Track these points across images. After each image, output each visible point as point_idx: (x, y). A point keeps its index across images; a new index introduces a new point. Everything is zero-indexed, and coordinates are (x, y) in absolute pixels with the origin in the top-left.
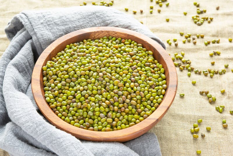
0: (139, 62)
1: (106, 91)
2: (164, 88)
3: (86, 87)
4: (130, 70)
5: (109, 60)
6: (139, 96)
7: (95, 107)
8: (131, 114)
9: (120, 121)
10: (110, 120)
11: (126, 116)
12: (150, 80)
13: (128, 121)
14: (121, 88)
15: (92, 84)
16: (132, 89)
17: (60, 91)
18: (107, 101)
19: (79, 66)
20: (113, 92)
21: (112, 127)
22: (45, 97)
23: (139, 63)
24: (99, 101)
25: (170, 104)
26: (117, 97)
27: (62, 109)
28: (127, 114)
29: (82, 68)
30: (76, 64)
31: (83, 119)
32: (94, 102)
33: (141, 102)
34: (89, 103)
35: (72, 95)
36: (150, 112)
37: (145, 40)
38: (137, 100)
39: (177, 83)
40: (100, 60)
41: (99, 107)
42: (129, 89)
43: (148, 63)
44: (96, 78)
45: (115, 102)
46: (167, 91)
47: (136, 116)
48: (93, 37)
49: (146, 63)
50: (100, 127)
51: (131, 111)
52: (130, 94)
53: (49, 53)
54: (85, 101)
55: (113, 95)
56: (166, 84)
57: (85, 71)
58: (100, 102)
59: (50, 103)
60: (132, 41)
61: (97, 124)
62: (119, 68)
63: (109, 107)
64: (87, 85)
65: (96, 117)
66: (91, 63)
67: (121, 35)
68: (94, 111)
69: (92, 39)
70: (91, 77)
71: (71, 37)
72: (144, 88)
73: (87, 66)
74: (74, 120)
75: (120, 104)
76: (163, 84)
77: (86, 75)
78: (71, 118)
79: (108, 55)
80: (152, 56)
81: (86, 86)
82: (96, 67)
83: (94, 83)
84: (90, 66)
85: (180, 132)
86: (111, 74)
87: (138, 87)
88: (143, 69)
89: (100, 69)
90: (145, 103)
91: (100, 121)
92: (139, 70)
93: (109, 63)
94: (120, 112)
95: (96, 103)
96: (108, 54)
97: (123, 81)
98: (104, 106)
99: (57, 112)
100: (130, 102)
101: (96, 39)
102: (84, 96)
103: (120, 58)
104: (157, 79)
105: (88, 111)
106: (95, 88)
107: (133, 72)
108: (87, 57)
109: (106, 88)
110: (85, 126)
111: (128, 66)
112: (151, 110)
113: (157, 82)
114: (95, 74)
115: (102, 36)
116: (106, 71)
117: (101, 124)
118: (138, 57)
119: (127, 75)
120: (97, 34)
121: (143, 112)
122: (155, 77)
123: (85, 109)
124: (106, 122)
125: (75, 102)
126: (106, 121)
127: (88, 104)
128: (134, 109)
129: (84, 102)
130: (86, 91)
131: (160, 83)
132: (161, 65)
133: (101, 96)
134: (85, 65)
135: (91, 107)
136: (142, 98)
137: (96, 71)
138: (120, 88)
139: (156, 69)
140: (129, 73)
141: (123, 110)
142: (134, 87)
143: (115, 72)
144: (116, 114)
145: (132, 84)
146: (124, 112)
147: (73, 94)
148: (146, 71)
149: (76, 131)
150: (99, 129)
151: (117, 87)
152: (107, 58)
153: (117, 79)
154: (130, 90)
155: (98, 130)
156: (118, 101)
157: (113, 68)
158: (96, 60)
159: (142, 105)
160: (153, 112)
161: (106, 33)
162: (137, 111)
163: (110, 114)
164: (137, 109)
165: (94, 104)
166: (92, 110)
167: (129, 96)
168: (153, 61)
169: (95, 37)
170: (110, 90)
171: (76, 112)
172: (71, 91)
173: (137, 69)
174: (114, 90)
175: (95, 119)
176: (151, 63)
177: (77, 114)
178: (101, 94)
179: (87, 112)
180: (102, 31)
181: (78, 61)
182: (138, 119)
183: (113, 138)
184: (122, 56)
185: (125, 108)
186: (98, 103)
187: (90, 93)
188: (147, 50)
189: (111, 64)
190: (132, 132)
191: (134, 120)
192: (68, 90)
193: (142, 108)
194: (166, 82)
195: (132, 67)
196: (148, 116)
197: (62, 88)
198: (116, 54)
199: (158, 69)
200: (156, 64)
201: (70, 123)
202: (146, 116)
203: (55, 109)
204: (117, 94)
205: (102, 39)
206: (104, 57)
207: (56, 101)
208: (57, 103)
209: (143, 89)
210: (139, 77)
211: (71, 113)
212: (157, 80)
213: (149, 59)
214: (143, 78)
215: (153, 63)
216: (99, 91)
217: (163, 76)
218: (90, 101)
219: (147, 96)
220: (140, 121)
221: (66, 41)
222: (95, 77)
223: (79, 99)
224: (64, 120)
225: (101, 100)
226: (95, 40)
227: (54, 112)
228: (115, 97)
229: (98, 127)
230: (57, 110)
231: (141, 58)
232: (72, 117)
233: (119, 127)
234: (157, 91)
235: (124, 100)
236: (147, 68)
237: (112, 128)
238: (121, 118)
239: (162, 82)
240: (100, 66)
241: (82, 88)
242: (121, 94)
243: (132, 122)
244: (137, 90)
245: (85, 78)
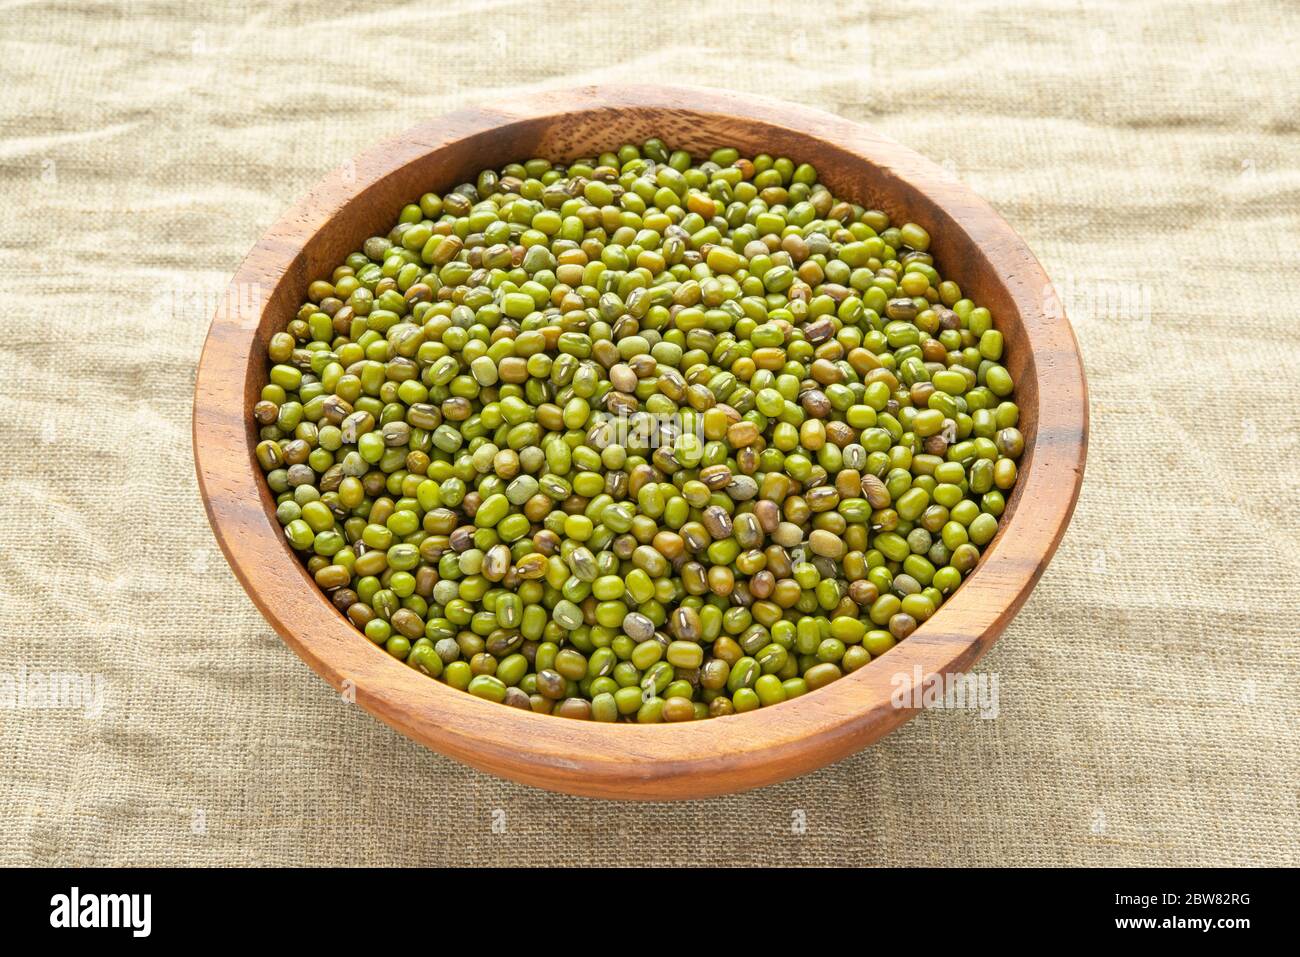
0: (847, 295)
1: (655, 473)
2: (1004, 451)
3: (532, 454)
4: (799, 345)
5: (667, 285)
6: (859, 501)
7: (594, 571)
8: (812, 615)
9: (746, 654)
10: (686, 652)
11: (783, 627)
12: (920, 404)
13: (800, 658)
14: (751, 456)
15: (569, 435)
16: (815, 456)
17: (375, 481)
18: (667, 537)
19: (479, 328)
20: (698, 479)
21: (701, 695)
22: (281, 524)
23: (851, 301)
24: (618, 535)
25: (1046, 547)
26: (723, 511)
27: (388, 593)
28: (792, 612)
29: (507, 341)
30: (464, 312)
31: (519, 651)
32: (585, 543)
33: (872, 535)
34: (559, 554)
35: (445, 506)
36: (931, 597)
37: (877, 163)
38: (849, 524)
39: (1086, 417)
40: (615, 289)
41: (621, 573)
42: (798, 460)
43: (905, 302)
44: (594, 399)
45: (713, 540)
46: (1024, 468)
47: (845, 622)
48: (559, 145)
49: (894, 301)
50: (627, 694)
51: (811, 594)
52: (803, 489)
53: (296, 254)
54: (529, 536)
55: (699, 502)
56: (1017, 426)
57: (527, 357)
58: (625, 545)
59: (315, 554)
60: (796, 167)
61: (611, 675)
62: (729, 335)
63: (675, 574)
64: (538, 442)
65: (598, 636)
66: (556, 305)
67: (727, 133)
68: (588, 601)
69: (552, 157)
70: (560, 388)
71: (426, 151)
72: (887, 452)
73: (536, 327)
74: (464, 656)
75: (742, 550)
76: (999, 428)
77: (530, 377)
78: (446, 645)
79: (656, 256)
80: (925, 257)
81: (533, 449)
82: (586, 330)
83: (584, 428)
84: (556, 329)
85: (1105, 716)
86: (682, 368)
87: (849, 448)
88: (874, 336)
89: (615, 340)
90: (895, 545)
91: (630, 660)
92: (850, 344)
93: (669, 302)
94: (747, 598)
95: (596, 552)
96: (660, 251)
97: (755, 408)
98: (649, 567)
99: (360, 608)
100: (806, 538)
101: (574, 162)
102: (521, 509)
103: (732, 273)
104: (963, 395)
105: (549, 599)
106: (585, 457)
107: (813, 359)
108: (530, 274)
109: (656, 457)
110: (538, 692)
111: (783, 323)
112: (931, 585)
113: (962, 416)
114: (587, 371)
115: (615, 140)
116: (650, 353)
117: (635, 678)
118: (837, 267)
119: (776, 373)
120: (583, 128)
121: (888, 598)
122: (947, 384)
123: (530, 592)
124: (663, 665)
125: (471, 544)
126: (664, 658)
127: (548, 556)
128: (830, 582)
129: (526, 543)
130: (536, 475)
131: (983, 417)
132: (981, 311)
133: (625, 504)
134: (520, 320)
135: (571, 574)
136: (875, 510)
137: (592, 356)
138: (742, 457)
139: (951, 335)
140: (793, 364)
141: (763, 591)
142: (822, 449)
143: (706, 358)
144: (724, 611)
145: (813, 427)
146: (769, 599)
147: (451, 501)
148: (891, 348)
149: (485, 724)
150: (625, 710)
151: (724, 448)
152: (656, 274)
153: (723, 398)
154: (800, 465)
155: (615, 715)
156: (732, 536)
157: (692, 335)
158: (588, 290)
159: (874, 554)
160: (946, 596)
161: (640, 123)
162: (847, 593)
163: (686, 613)
164: (850, 582)
165: (583, 553)
166: (577, 596)
167: (798, 504)
168: (931, 290)
169: (569, 148)
170: (682, 468)
171: (477, 606)
172: (440, 482)
173: (835, 337)
174: (708, 470)
175: (595, 649)
176: (919, 302)
177: (483, 620)
178: (627, 497)
179: (541, 603)
180: (613, 110)
181: (472, 293)
182: (860, 643)
183: (713, 761)
184: (742, 259)
185: (778, 579)
186: (610, 549)
187: (561, 489)
188: (891, 224)
189: (686, 314)
190: (826, 723)
191: (831, 645)
192: (425, 474)
193: (881, 572)
194: (1019, 413)
195: (811, 327)
196: (920, 621)
197: (387, 465)
198: (706, 248)
199: (964, 333)
200: (949, 306)
201: (441, 677)
202: (905, 622)
203: (349, 593)
204: (723, 490)
205: (611, 160)
206: (631, 266)
207: (349, 542)
208: (357, 554)
209: (879, 456)
210: (856, 386)
211: (443, 616)
212: (960, 401)
213: (910, 278)
214: (876, 389)
215: (931, 302)
216: (614, 480)
217: (998, 374)
218: (563, 537)
219: (904, 501)
220: (873, 656)
221: (396, 173)
222: (586, 389)
223: (495, 527)
224: (404, 660)
225: (630, 533)
226: (568, 166)
227: (344, 610)
228: (709, 512)
229: (613, 694)
230: (359, 601)
231: (859, 272)
232: (455, 637)
233: (743, 693)
234: (968, 468)
235: (769, 525)
236: (897, 328)
237: (705, 698)
238: (754, 635)
239: (993, 412)
240: (611, 324)
241: (506, 459)
242: (751, 493)
243: (819, 662)
244: (843, 466)
245: (525, 399)
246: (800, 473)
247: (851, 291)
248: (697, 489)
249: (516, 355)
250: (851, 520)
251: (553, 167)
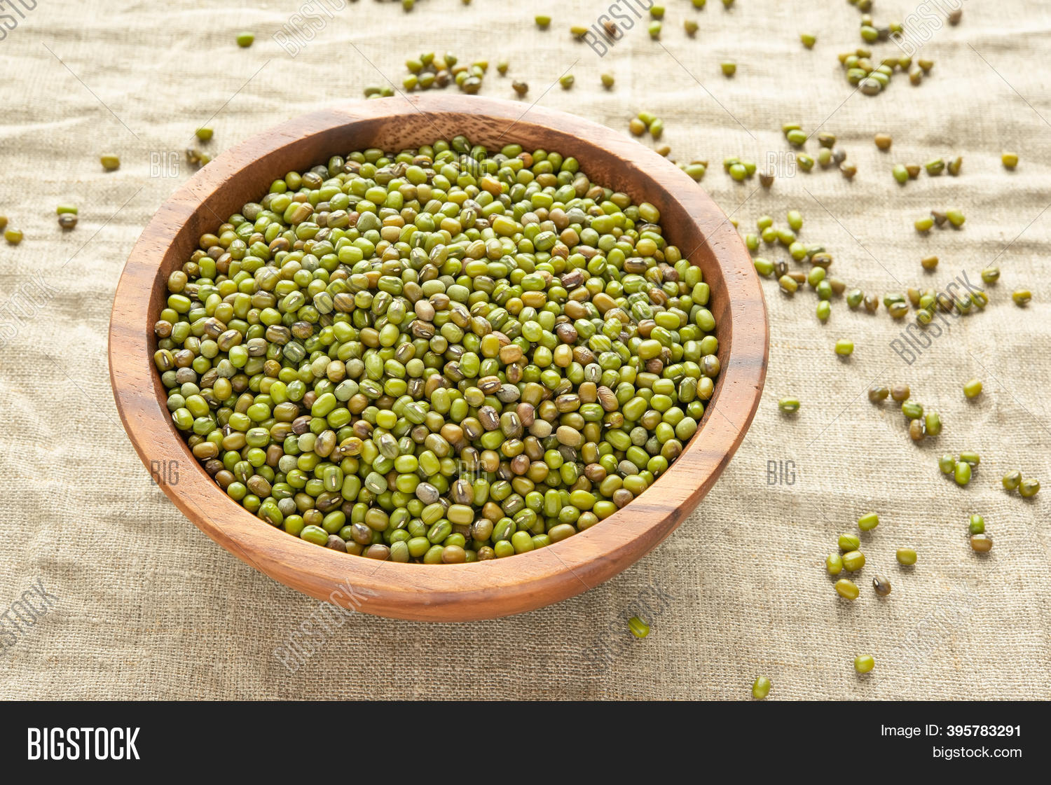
0: (595, 254)
1: (445, 381)
2: (705, 372)
3: (355, 364)
4: (557, 290)
5: (462, 243)
6: (595, 406)
7: (396, 451)
8: (557, 488)
9: (506, 516)
10: (461, 513)
11: (534, 497)
12: (645, 336)
13: (546, 519)
14: (516, 370)
15: (383, 351)
16: (564, 372)
17: (240, 382)
18: (451, 428)
19: (322, 271)
20: (476, 386)
21: (472, 545)
22: (170, 411)
23: (598, 258)
24: (415, 426)
25: (731, 443)
26: (493, 410)
27: (246, 463)
28: (541, 485)
29: (339, 281)
30: (311, 259)
31: (339, 508)
32: (391, 431)
33: (604, 431)
34: (371, 438)
35: (290, 401)
36: (645, 477)
37: (623, 157)
38: (586, 422)
39: (767, 348)
40: (422, 245)
41: (416, 454)
42: (551, 375)
43: (638, 260)
44: (403, 325)
45: (485, 431)
46: (719, 385)
47: (580, 495)
48: (390, 139)
49: (630, 260)
50: (418, 543)
51: (556, 473)
52: (554, 396)
53: (191, 214)
54: (350, 425)
55: (476, 403)
56: (716, 354)
57: (355, 293)
58: (420, 433)
59: (194, 434)
60: (564, 159)
61: (406, 528)
62: (505, 281)
63: (456, 455)
64: (361, 356)
65: (398, 499)
66: (379, 256)
67: (514, 133)
68: (391, 473)
69: (385, 147)
70: (378, 317)
71: (290, 141)
72: (618, 370)
73: (363, 271)
74: (299, 511)
75: (506, 438)
76: (703, 354)
77: (357, 308)
78: (286, 503)
79: (455, 222)
80: (656, 228)
81: (356, 361)
82: (400, 275)
83: (394, 347)
84: (376, 273)
85: (778, 572)
86: (468, 304)
87: (589, 367)
88: (614, 285)
89: (420, 283)
90: (620, 439)
91: (420, 518)
92: (594, 290)
93: (462, 256)
94: (509, 475)
95: (398, 438)
96: (459, 218)
97: (521, 335)
98: (437, 449)
99: (225, 474)
100: (554, 431)
101: (401, 151)
102: (345, 404)
103: (510, 236)
104: (678, 330)
105: (363, 471)
106: (394, 368)
107: (566, 300)
108: (361, 233)
109: (446, 369)
110: (352, 539)
111: (546, 273)
112: (646, 469)
113: (675, 345)
114: (398, 304)
115: (432, 136)
116: (445, 293)
117: (423, 531)
118: (589, 233)
119: (538, 310)
120: (408, 127)
121: (613, 477)
122: (665, 322)
123: (349, 465)
124: (444, 522)
125: (307, 429)
126: (445, 517)
127: (363, 439)
128: (571, 465)
129: (348, 429)
130: (358, 380)
131: (691, 347)
132: (694, 268)
133: (422, 403)
134: (351, 266)
135: (379, 453)
136: (607, 413)
137: (402, 294)
138: (509, 371)
139: (671, 286)
140: (552, 304)
141: (520, 470)
142: (570, 366)
143: (487, 297)
144: (491, 484)
145: (563, 350)
146: (525, 476)
147: (295, 397)
148: (625, 294)
149: (310, 561)
150: (415, 553)
151: (496, 363)
152: (454, 235)
153: (498, 327)
154: (552, 378)
155: (407, 557)
156: (499, 428)
157: (477, 280)
158: (402, 245)
159: (605, 445)
160: (656, 477)
161: (450, 124)
162: (583, 473)
163: (462, 484)
164: (586, 465)
165: (389, 438)
166: (383, 469)
167: (549, 406)
168: (658, 252)
169: (397, 141)
170: (465, 378)
171: (310, 475)
172: (287, 383)
173: (584, 284)
174: (483, 379)
175: (395, 508)
176: (649, 261)
177: (314, 486)
178: (424, 398)
179: (357, 474)
180: (431, 114)
181: (317, 246)
182: (591, 510)
183: (476, 593)
184: (519, 226)
185: (532, 461)
186: (409, 436)
187: (375, 391)
188: (633, 203)
189: (472, 264)
190: (561, 568)
191: (569, 511)
192: (277, 377)
193: (609, 458)
194: (719, 344)
195: (566, 277)
196: (635, 495)
197: (250, 370)
198: (492, 217)
199: (682, 284)
200: (672, 265)
201: (281, 527)
202: (624, 495)
203: (217, 463)
204: (495, 394)
205: (428, 151)
206: (436, 228)
207: (220, 426)
208: (225, 434)
209: (611, 373)
210: (597, 321)
211: (285, 482)
212: (674, 334)
213: (642, 243)
214: (612, 323)
215: (658, 261)
216: (414, 385)
217: (704, 315)
218: (375, 426)
219: (628, 407)
220: (600, 519)
221: (268, 156)
222: (397, 318)
223: (325, 417)
224: (255, 513)
225: (423, 424)
226: (396, 155)
227: (212, 475)
228: (482, 411)
229: (406, 542)
230: (225, 469)
231: (605, 237)
232: (293, 498)
233: (502, 544)
234: (677, 384)
235: (527, 421)
236: (631, 279)
237: (474, 547)
238: (513, 502)
239: (699, 343)
240: (418, 270)
241: (336, 367)
242: (515, 398)
243: (560, 523)
244: (584, 380)
245: (353, 324)
246: (552, 384)
247: (598, 251)
248: (475, 393)
249: (347, 292)
250: (588, 419)
251: (385, 155)
